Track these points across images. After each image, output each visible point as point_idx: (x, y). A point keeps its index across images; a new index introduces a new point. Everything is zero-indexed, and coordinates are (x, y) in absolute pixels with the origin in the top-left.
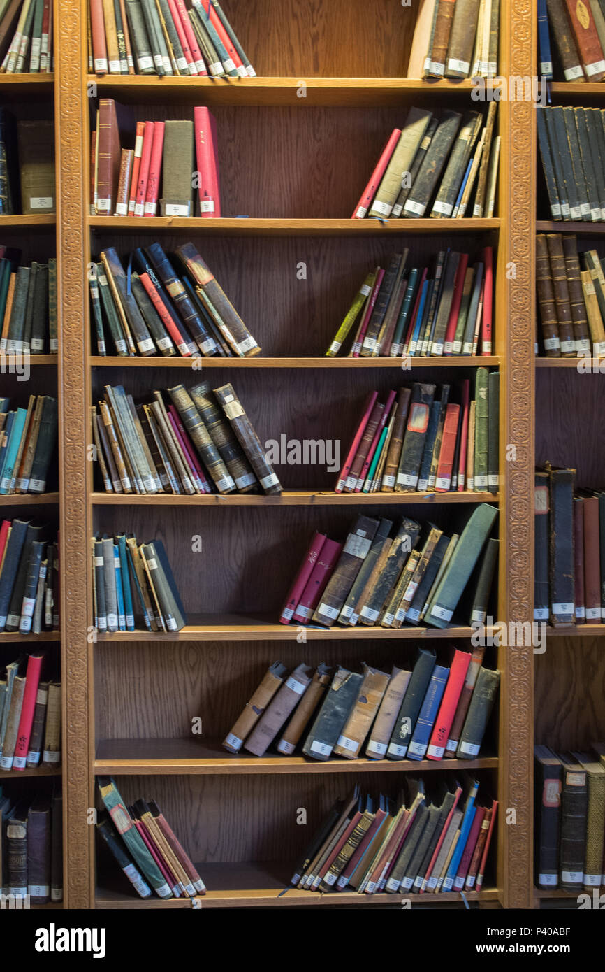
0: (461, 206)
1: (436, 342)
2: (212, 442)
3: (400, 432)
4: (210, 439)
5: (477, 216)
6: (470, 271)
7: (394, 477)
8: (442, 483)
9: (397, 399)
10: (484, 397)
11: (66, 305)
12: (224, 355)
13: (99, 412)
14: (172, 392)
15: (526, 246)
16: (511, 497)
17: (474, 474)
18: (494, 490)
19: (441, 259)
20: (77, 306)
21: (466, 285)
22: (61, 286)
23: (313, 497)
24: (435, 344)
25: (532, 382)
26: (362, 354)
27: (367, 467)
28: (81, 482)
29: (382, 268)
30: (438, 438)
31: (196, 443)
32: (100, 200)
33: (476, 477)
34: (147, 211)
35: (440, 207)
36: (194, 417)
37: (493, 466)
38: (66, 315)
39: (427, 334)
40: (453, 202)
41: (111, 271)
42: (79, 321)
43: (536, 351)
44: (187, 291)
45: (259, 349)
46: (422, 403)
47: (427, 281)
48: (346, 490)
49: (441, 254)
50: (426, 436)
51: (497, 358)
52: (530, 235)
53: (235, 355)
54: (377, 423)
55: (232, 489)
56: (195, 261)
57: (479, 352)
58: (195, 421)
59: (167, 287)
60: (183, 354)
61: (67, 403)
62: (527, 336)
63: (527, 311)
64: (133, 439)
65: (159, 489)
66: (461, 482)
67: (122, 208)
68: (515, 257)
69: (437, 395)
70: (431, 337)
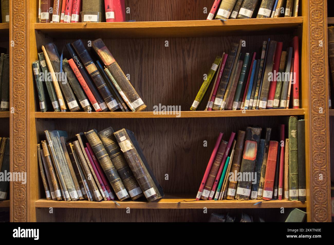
0: (277, 10)
1: (262, 100)
2: (113, 166)
3: (238, 160)
4: (112, 165)
5: (287, 16)
6: (284, 53)
7: (235, 190)
8: (267, 194)
9: (236, 138)
10: (294, 136)
11: (15, 79)
12: (123, 110)
13: (42, 147)
14: (87, 134)
15: (321, 33)
16: (314, 206)
17: (289, 189)
18: (303, 199)
19: (264, 46)
20: (22, 79)
21: (281, 62)
22: (12, 67)
23: (179, 203)
24: (261, 102)
25: (327, 126)
26: (213, 109)
27: (216, 183)
28: (24, 194)
29: (226, 53)
30: (264, 163)
31: (103, 167)
32: (42, 13)
33: (291, 191)
34: (72, 20)
35: (262, 11)
36: (102, 150)
37: (301, 184)
38: (15, 85)
39: (256, 95)
40: (271, 8)
41: (49, 58)
42: (23, 89)
43: (330, 105)
44: (99, 70)
45: (145, 106)
46: (253, 140)
47: (256, 60)
48: (202, 198)
49: (265, 43)
50: (256, 162)
51: (303, 110)
52: (324, 26)
53: (130, 110)
54: (223, 154)
55: (127, 198)
56: (103, 50)
57: (291, 106)
58: (103, 153)
59: (86, 67)
60: (96, 110)
61: (15, 143)
62: (323, 94)
63: (323, 78)
64: (63, 165)
65: (79, 198)
66: (280, 194)
67: (56, 18)
68: (313, 40)
69: (263, 135)
70: (259, 97)
